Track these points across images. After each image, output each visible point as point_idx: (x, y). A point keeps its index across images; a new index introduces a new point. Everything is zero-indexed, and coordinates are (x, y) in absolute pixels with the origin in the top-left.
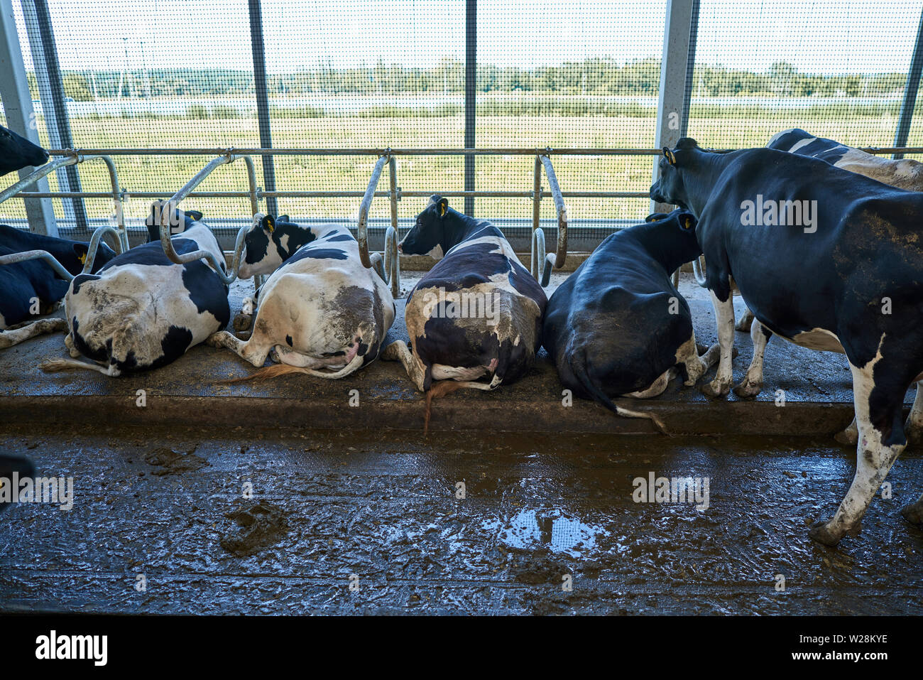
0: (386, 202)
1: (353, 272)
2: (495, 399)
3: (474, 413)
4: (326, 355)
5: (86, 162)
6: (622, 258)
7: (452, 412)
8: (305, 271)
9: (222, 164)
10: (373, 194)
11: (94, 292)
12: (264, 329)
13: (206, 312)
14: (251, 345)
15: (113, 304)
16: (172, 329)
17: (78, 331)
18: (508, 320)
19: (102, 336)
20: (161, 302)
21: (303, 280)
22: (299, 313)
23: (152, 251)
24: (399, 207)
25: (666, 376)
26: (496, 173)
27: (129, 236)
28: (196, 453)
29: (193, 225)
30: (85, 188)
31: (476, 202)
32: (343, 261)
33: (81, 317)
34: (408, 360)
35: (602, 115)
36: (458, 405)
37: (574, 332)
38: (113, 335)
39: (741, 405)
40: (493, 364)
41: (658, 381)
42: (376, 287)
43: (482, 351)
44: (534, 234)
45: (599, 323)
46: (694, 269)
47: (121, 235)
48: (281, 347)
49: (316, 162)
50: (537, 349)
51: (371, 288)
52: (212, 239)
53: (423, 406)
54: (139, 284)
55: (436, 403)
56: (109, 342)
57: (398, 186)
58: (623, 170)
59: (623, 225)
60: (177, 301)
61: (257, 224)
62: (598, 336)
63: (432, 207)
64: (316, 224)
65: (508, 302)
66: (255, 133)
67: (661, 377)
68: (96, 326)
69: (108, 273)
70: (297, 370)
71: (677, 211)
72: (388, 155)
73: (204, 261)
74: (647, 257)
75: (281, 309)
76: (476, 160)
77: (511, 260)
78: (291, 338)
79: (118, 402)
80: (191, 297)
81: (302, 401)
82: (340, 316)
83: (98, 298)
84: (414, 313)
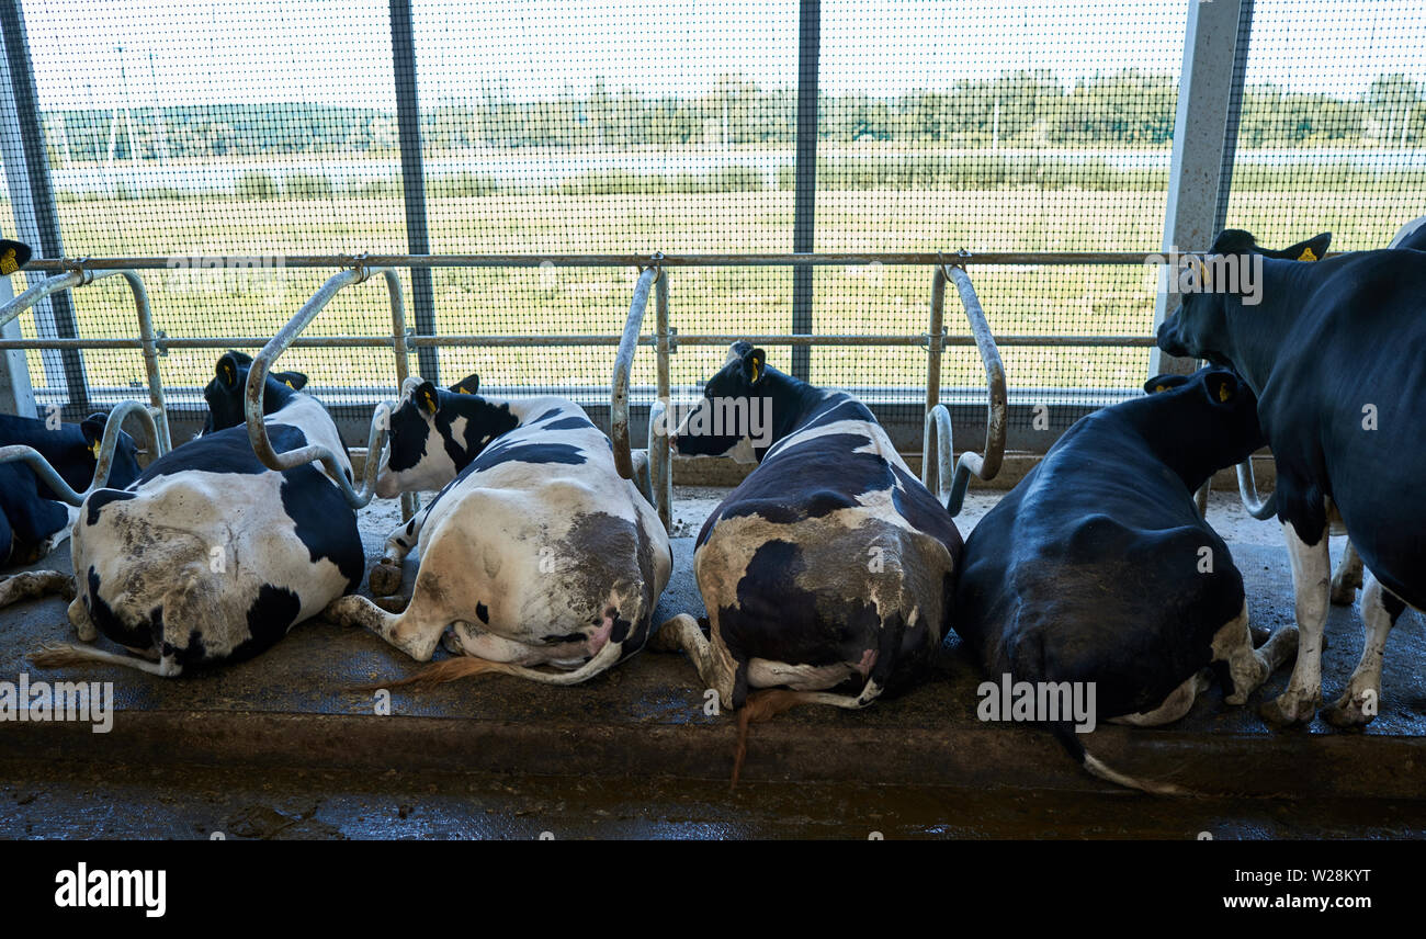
0: (650, 356)
1: (597, 487)
2: (868, 725)
3: (828, 751)
4: (551, 640)
5: (97, 282)
6: (1107, 463)
7: (786, 748)
8: (509, 485)
9: (347, 285)
10: (636, 341)
11: (125, 521)
12: (433, 590)
13: (325, 560)
14: (408, 620)
15: (161, 543)
16: (267, 591)
17: (99, 593)
18: (897, 578)
19: (143, 601)
20: (245, 542)
21: (507, 501)
22: (501, 561)
23: (224, 446)
24: (673, 364)
25: (1192, 686)
26: (834, 300)
27: (169, 419)
28: (318, 816)
29: (292, 399)
30: (85, 329)
31: (813, 355)
32: (579, 467)
33: (104, 567)
34: (702, 651)
35: (1033, 186)
36: (798, 735)
37: (1019, 600)
38: (163, 600)
39: (1336, 743)
40: (867, 659)
41: (1176, 693)
42: (640, 515)
43: (848, 635)
44: (928, 417)
45: (1067, 584)
46: (1241, 483)
47: (156, 417)
48: (466, 624)
49: (488, 280)
50: (944, 632)
51: (631, 518)
52: (328, 425)
53: (733, 735)
54: (205, 507)
55: (757, 731)
56: (157, 613)
57: (672, 324)
58: (1078, 293)
59: (1101, 400)
60: (273, 539)
61: (408, 397)
62: (1066, 609)
63: (735, 365)
64: (516, 397)
65: (895, 543)
66: (398, 226)
67: (1183, 686)
68: (132, 584)
69: (149, 488)
70: (496, 668)
71: (1205, 369)
72: (656, 265)
73: (318, 465)
74: (1152, 460)
75: (466, 553)
76: (815, 276)
77: (895, 467)
78: (485, 608)
79: (173, 722)
80: (298, 531)
81: (506, 725)
82: (578, 567)
83: (134, 532)
84: (715, 564)
